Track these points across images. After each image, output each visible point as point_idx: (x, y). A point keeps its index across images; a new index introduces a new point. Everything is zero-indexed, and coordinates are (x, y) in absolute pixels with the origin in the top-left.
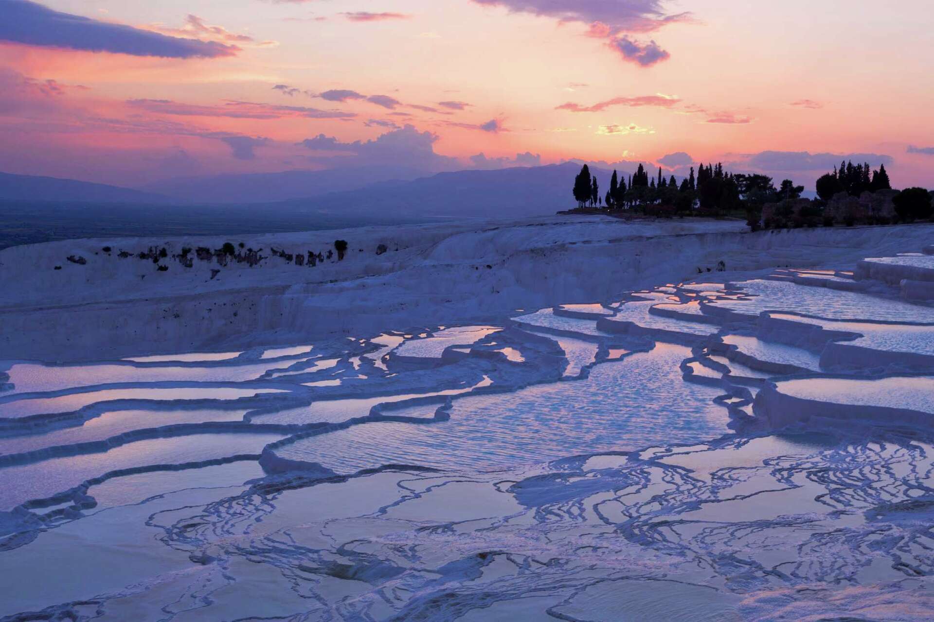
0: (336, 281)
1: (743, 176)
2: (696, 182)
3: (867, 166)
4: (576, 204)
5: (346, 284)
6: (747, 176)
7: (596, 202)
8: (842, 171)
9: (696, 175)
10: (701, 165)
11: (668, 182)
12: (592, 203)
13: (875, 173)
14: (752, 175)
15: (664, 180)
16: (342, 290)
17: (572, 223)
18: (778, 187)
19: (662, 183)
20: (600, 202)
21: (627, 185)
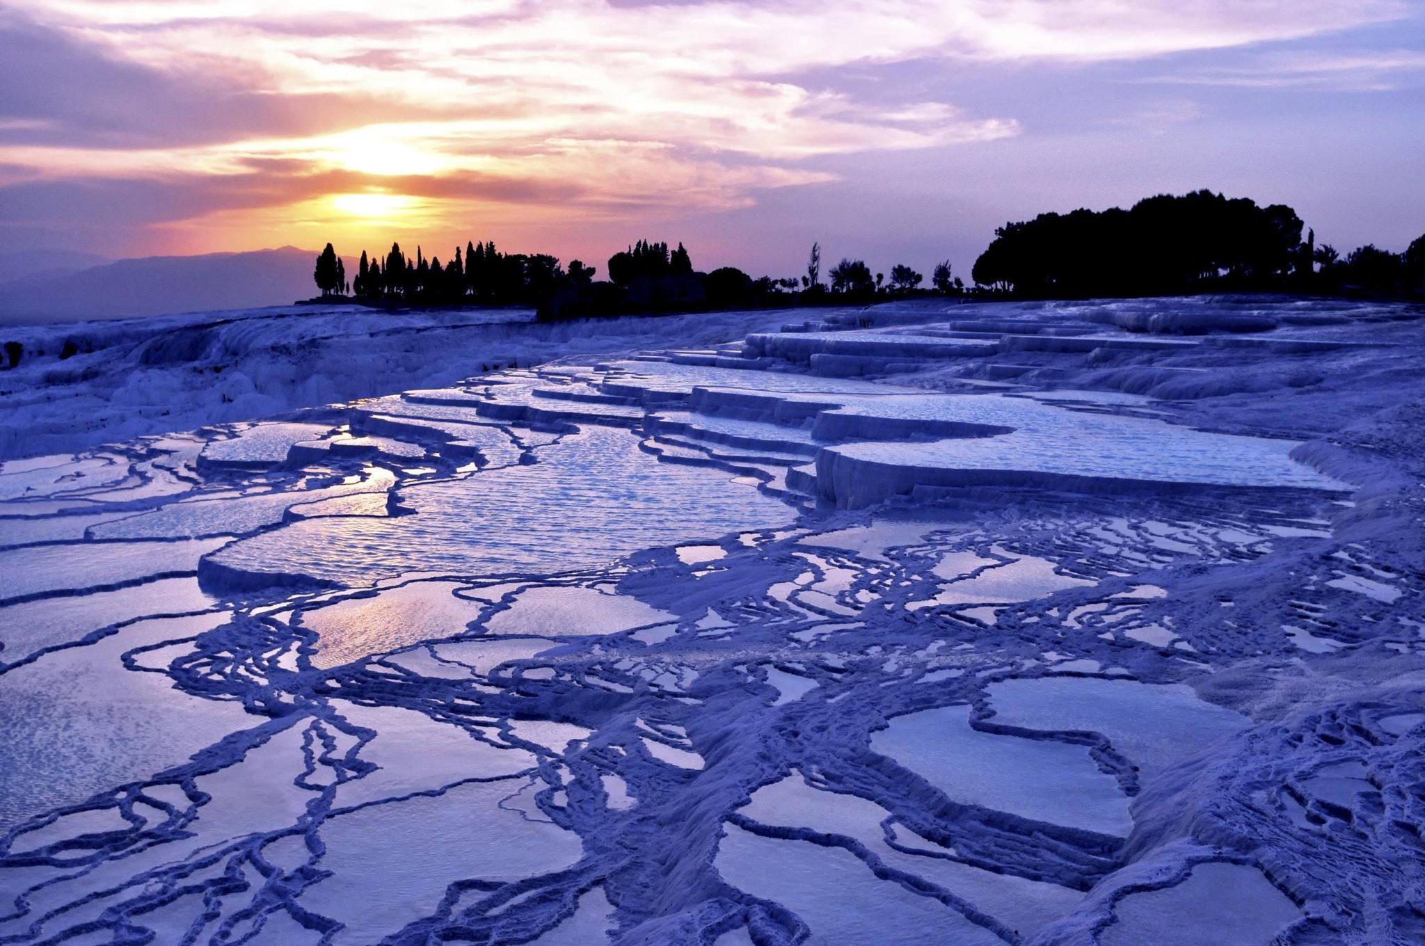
0: (10, 392)
1: (525, 257)
2: (464, 264)
3: (664, 246)
4: (319, 293)
5: (24, 397)
6: (529, 256)
7: (342, 290)
8: (637, 250)
9: (464, 256)
10: (470, 245)
11: (430, 262)
12: (337, 291)
13: (673, 252)
14: (535, 255)
15: (425, 261)
16: (18, 404)
17: (322, 314)
18: (565, 269)
19: (422, 264)
20: (348, 290)
21: (381, 268)
